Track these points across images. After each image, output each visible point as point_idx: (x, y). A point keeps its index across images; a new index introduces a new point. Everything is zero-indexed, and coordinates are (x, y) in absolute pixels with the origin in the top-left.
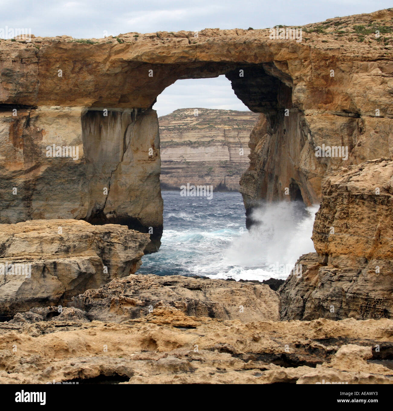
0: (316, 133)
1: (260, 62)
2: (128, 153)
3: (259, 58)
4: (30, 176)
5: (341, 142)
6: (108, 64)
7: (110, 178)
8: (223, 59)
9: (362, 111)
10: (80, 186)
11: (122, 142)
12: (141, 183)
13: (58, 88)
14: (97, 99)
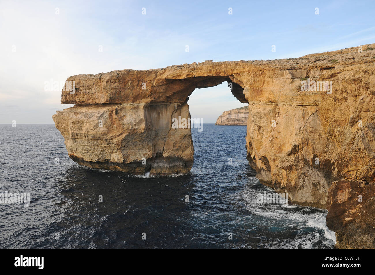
1: (227, 75)
3: (226, 73)
4: (119, 139)
5: (269, 121)
6: (155, 81)
7: (165, 138)
8: (209, 74)
9: (279, 102)
10: (146, 143)
11: (170, 120)
12: (181, 140)
13: (131, 94)
14: (152, 99)
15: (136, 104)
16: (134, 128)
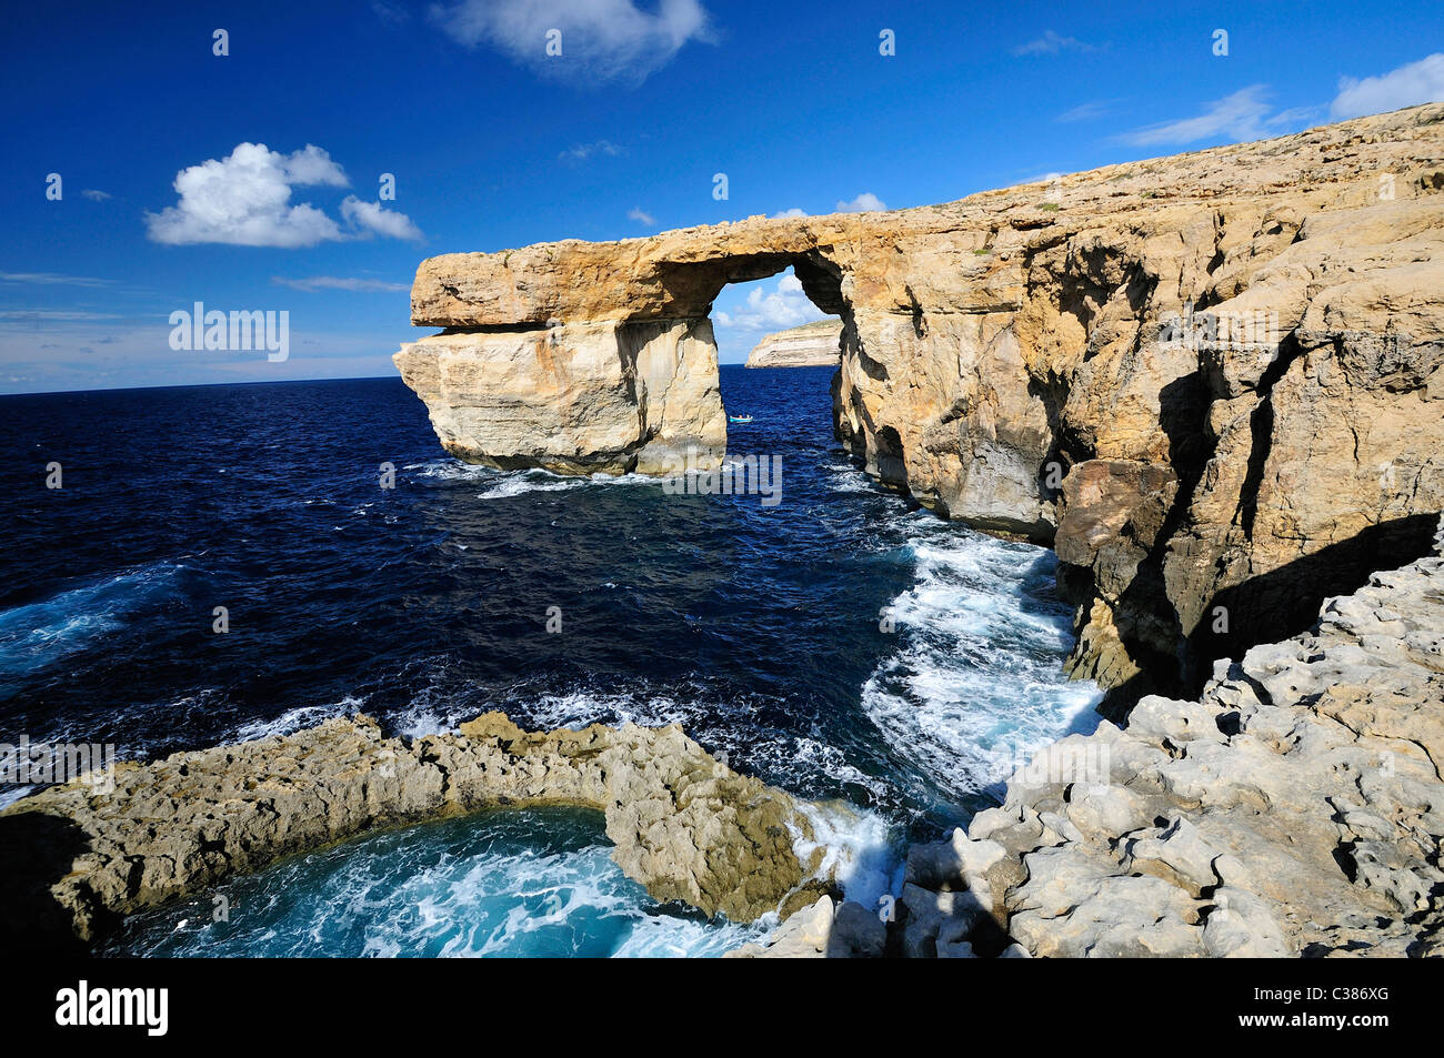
0: (867, 339)
1: (803, 250)
2: (683, 368)
3: (801, 245)
4: (565, 402)
6: (638, 268)
7: (664, 396)
8: (760, 250)
9: (925, 305)
10: (625, 409)
11: (673, 357)
12: (698, 399)
13: (584, 300)
14: (633, 311)
15: (596, 323)
16: (596, 376)
